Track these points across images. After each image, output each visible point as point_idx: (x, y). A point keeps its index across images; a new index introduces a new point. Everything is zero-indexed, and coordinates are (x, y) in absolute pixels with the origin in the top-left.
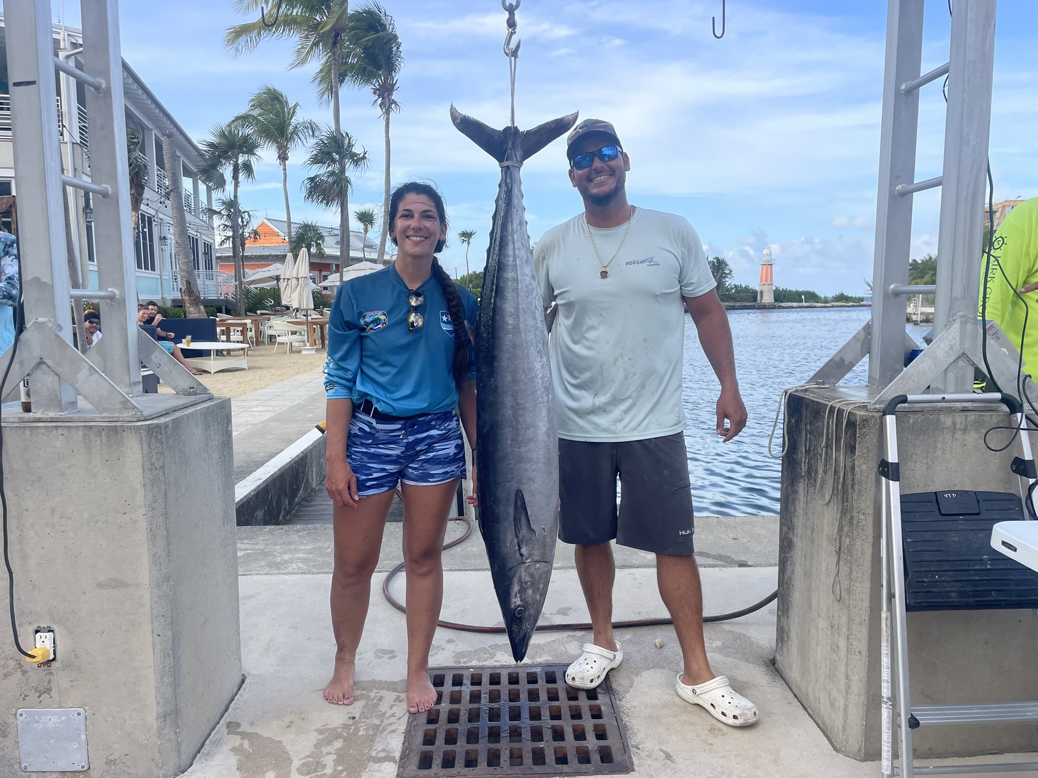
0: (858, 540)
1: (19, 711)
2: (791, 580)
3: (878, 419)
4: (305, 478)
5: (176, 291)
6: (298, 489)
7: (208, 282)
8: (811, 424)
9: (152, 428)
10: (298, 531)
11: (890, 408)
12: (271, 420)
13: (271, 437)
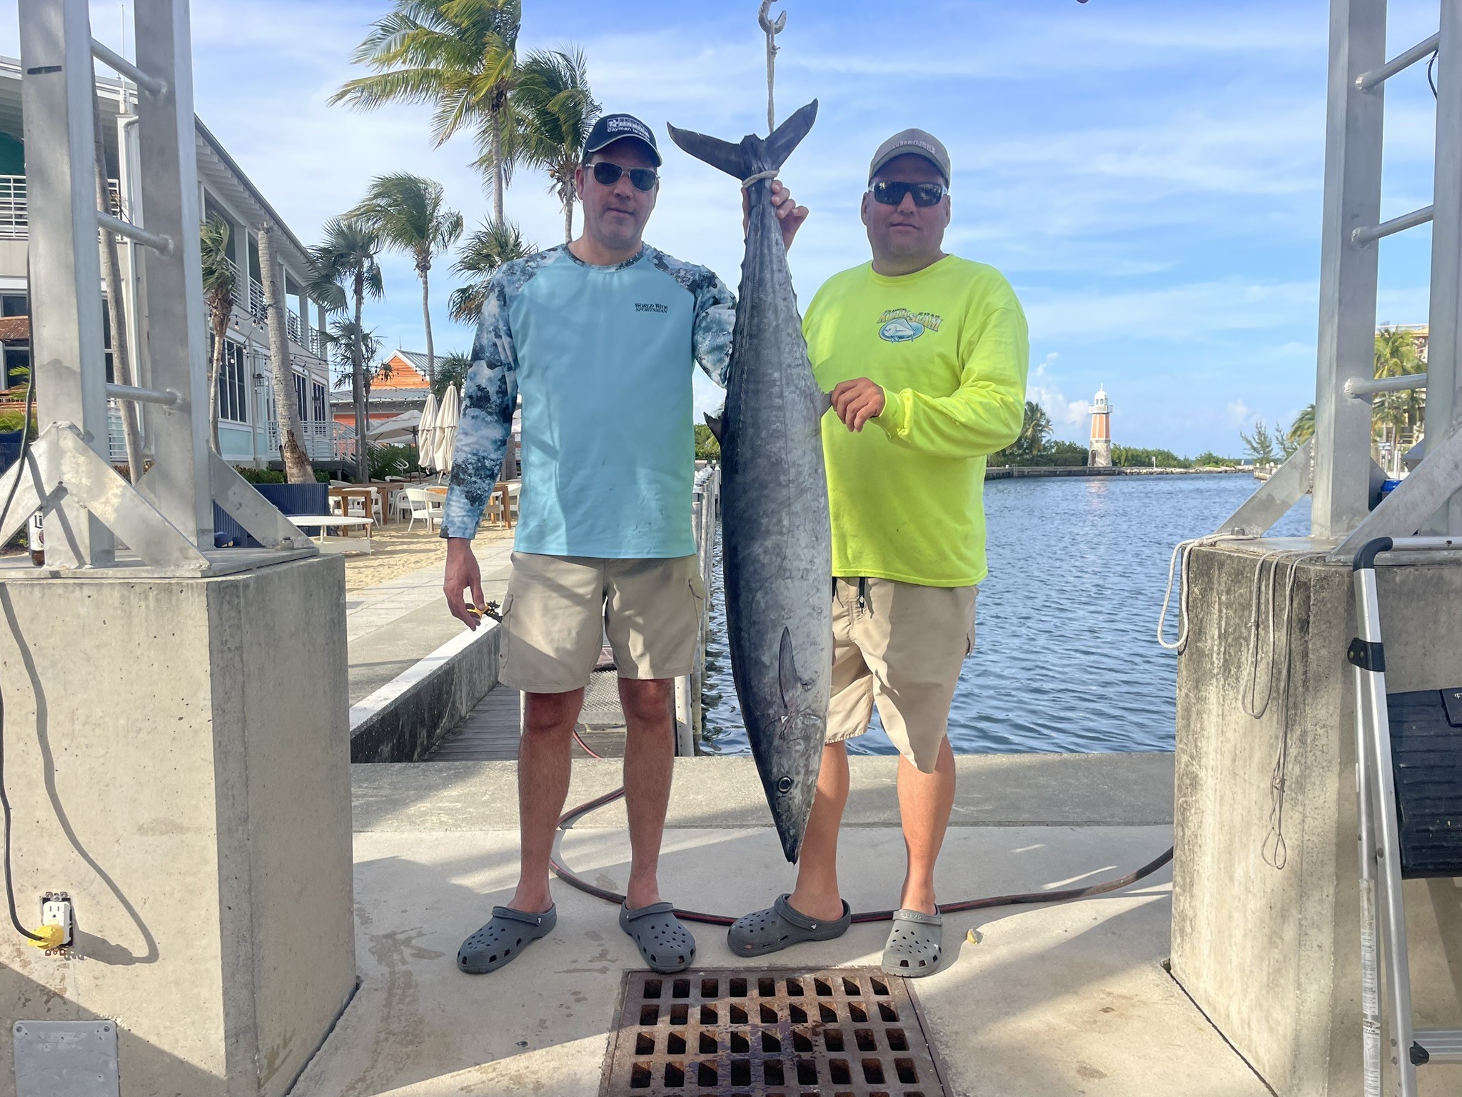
0: (1316, 769)
1: (17, 1024)
2: (1196, 837)
3: (1346, 575)
4: (451, 700)
5: (274, 450)
6: (440, 716)
7: (318, 437)
8: (1228, 592)
9: (224, 588)
10: (441, 771)
11: (1365, 558)
12: (404, 620)
13: (402, 643)
